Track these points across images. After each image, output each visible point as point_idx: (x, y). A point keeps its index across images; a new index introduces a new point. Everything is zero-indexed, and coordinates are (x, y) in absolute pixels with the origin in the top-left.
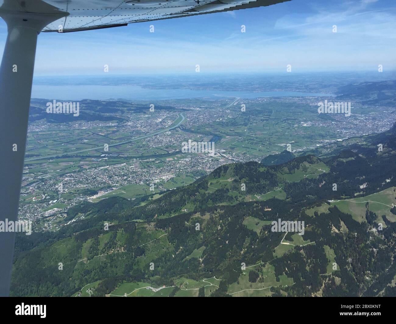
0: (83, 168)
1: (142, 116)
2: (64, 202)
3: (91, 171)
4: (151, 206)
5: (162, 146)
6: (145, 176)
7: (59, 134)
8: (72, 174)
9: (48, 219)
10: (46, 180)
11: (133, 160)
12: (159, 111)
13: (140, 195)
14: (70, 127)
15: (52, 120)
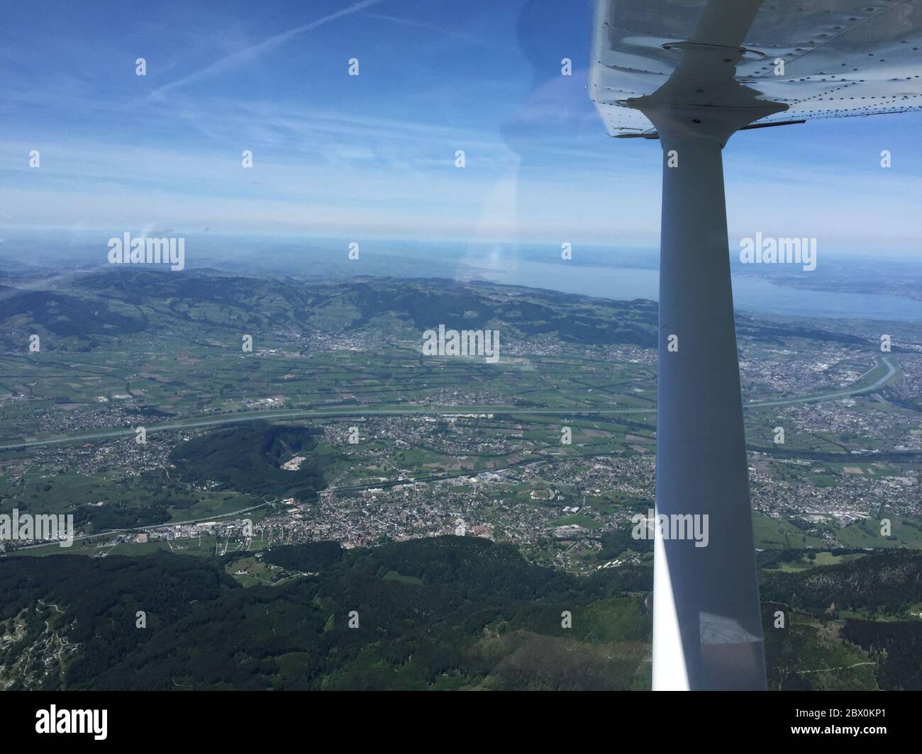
0: (632, 449)
1: (773, 351)
2: (593, 516)
3: (650, 461)
4: (819, 579)
5: (831, 433)
6: (785, 500)
7: (583, 367)
8: (610, 459)
9: (563, 543)
10: (557, 460)
11: (753, 454)
12: (821, 345)
13: (771, 543)
14: (605, 355)
15: (570, 336)
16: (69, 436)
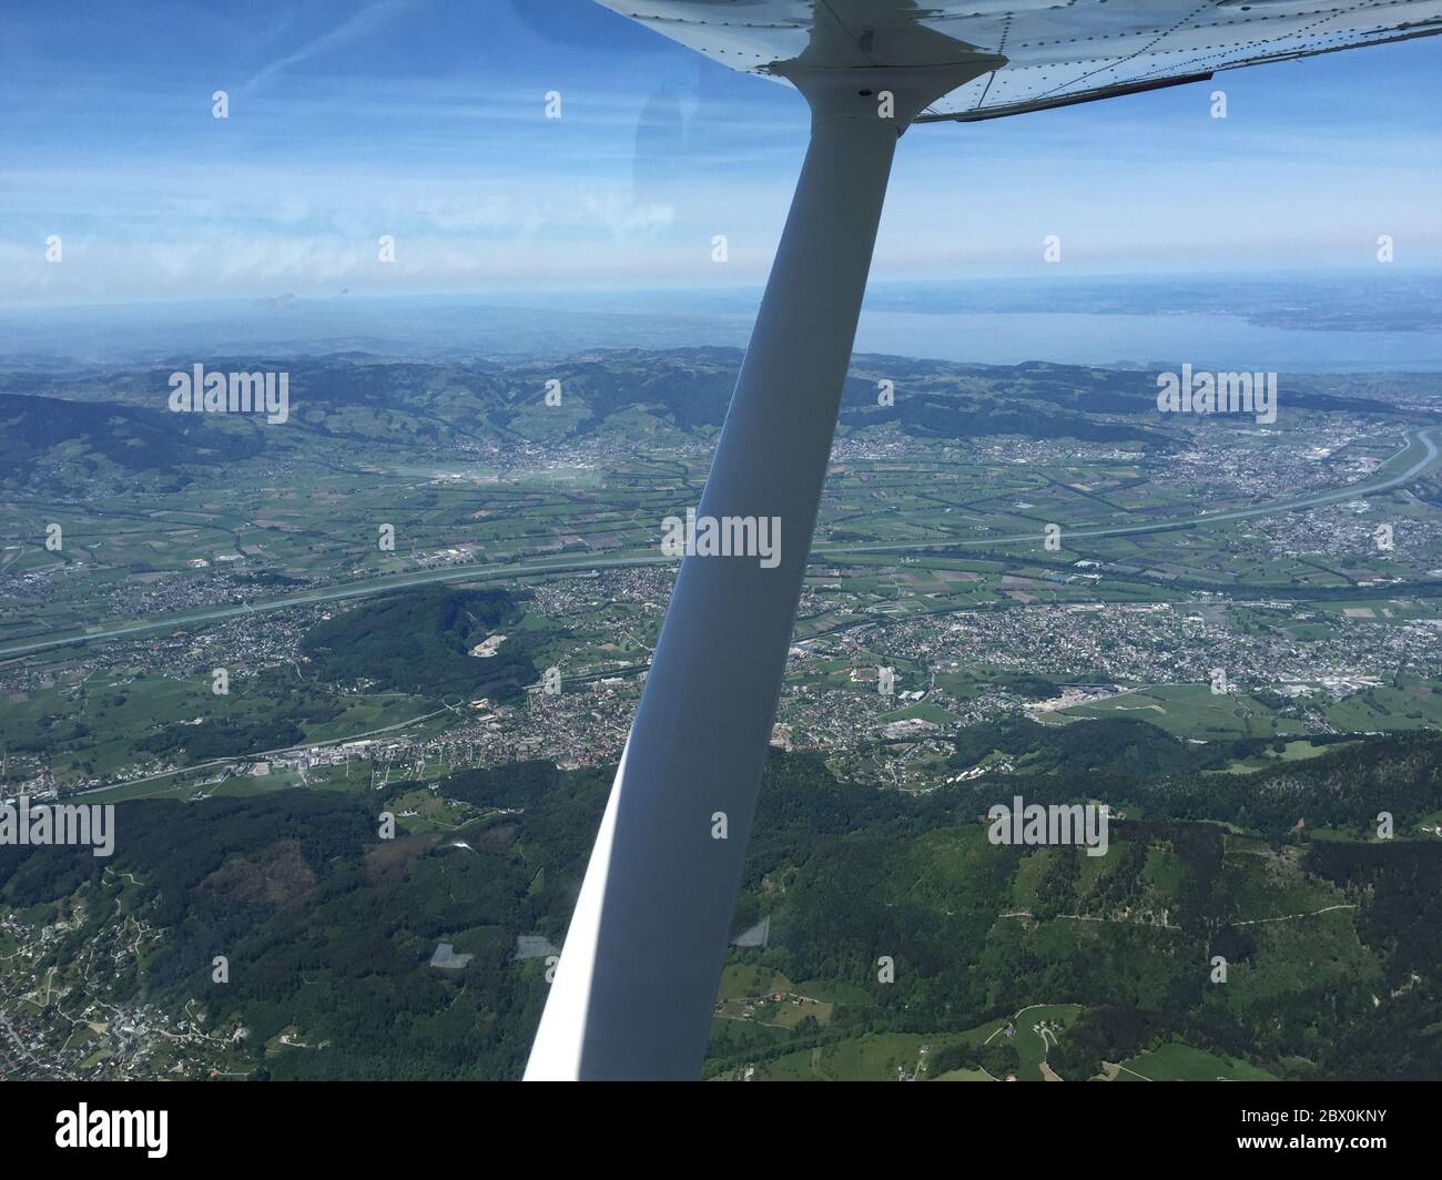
0: (1011, 597)
1: (1244, 432)
2: (946, 705)
3: (1038, 614)
4: (1280, 784)
5: (1327, 556)
6: (1247, 664)
7: (938, 475)
8: (975, 614)
9: (895, 747)
10: (892, 622)
11: (1200, 596)
12: (1321, 418)
13: (1222, 730)
14: (974, 454)
15: (919, 427)
16: (153, 621)
